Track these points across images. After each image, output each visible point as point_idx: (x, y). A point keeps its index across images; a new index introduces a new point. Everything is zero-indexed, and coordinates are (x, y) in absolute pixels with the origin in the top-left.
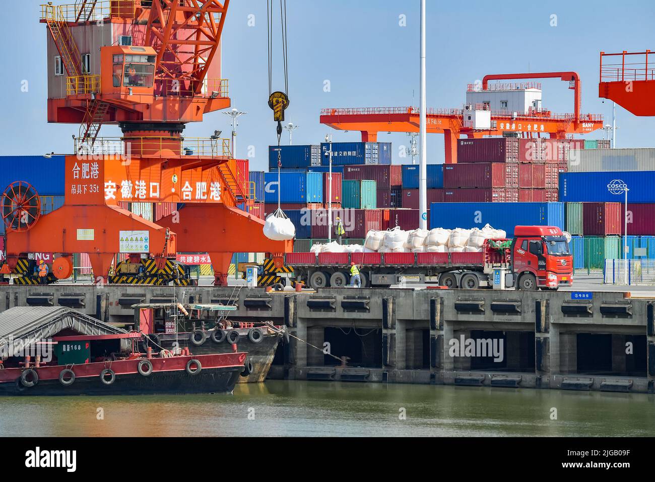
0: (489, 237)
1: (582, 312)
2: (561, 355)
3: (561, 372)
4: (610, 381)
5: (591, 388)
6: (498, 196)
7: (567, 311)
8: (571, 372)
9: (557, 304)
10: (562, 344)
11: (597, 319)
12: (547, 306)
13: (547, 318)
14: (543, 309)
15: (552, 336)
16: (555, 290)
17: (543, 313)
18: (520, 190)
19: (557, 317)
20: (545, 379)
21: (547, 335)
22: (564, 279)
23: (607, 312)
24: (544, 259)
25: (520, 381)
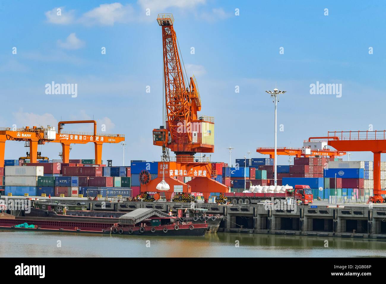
0: (287, 188)
1: (314, 212)
2: (308, 225)
3: (308, 231)
4: (322, 233)
5: (316, 235)
6: (307, 176)
7: (310, 211)
8: (311, 230)
9: (306, 209)
10: (308, 222)
11: (319, 214)
12: (304, 210)
13: (303, 214)
14: (302, 211)
15: (305, 219)
16: (307, 205)
17: (302, 212)
18: (314, 174)
19: (306, 213)
20: (302, 233)
21: (303, 219)
22: (310, 202)
23: (321, 212)
24: (304, 195)
25: (295, 233)
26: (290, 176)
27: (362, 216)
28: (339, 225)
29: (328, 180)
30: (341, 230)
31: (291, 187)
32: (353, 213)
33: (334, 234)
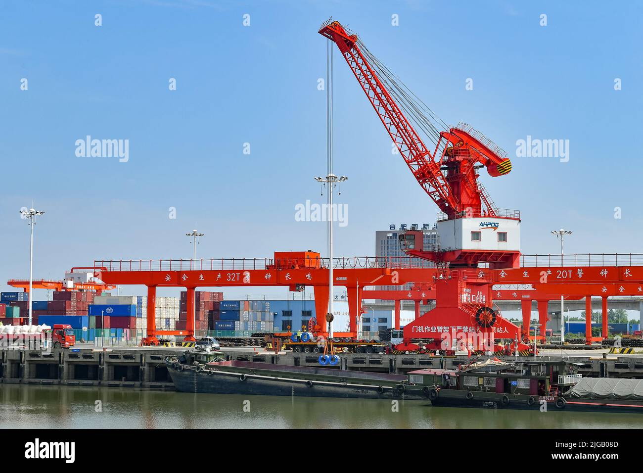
0: (44, 328)
1: (76, 356)
2: (68, 372)
3: (68, 379)
4: (85, 382)
5: (78, 385)
6: (68, 313)
7: (71, 356)
8: (72, 379)
9: (67, 353)
10: (69, 369)
11: (82, 359)
12: (63, 354)
13: (63, 359)
14: (62, 355)
15: (65, 365)
16: (68, 348)
17: (62, 357)
18: (76, 311)
19: (67, 358)
20: (62, 382)
21: (63, 365)
22: (72, 344)
23: (85, 356)
24: (64, 337)
25: (52, 383)
26: (48, 314)
27: (133, 361)
28: (105, 372)
29: (93, 319)
30: (108, 377)
31: (49, 327)
32: (122, 358)
33: (100, 383)
